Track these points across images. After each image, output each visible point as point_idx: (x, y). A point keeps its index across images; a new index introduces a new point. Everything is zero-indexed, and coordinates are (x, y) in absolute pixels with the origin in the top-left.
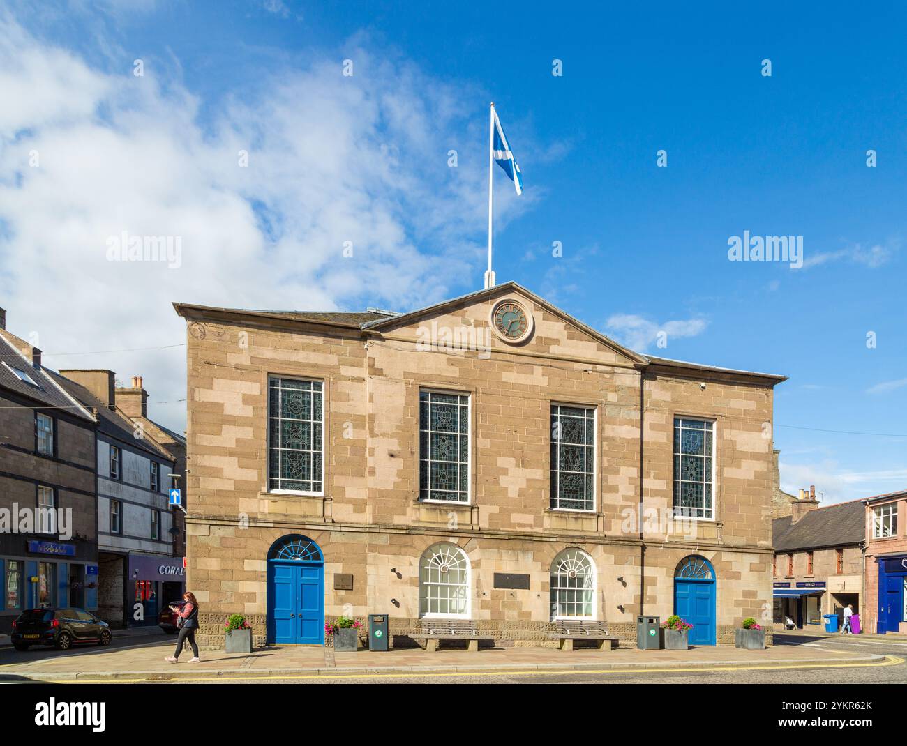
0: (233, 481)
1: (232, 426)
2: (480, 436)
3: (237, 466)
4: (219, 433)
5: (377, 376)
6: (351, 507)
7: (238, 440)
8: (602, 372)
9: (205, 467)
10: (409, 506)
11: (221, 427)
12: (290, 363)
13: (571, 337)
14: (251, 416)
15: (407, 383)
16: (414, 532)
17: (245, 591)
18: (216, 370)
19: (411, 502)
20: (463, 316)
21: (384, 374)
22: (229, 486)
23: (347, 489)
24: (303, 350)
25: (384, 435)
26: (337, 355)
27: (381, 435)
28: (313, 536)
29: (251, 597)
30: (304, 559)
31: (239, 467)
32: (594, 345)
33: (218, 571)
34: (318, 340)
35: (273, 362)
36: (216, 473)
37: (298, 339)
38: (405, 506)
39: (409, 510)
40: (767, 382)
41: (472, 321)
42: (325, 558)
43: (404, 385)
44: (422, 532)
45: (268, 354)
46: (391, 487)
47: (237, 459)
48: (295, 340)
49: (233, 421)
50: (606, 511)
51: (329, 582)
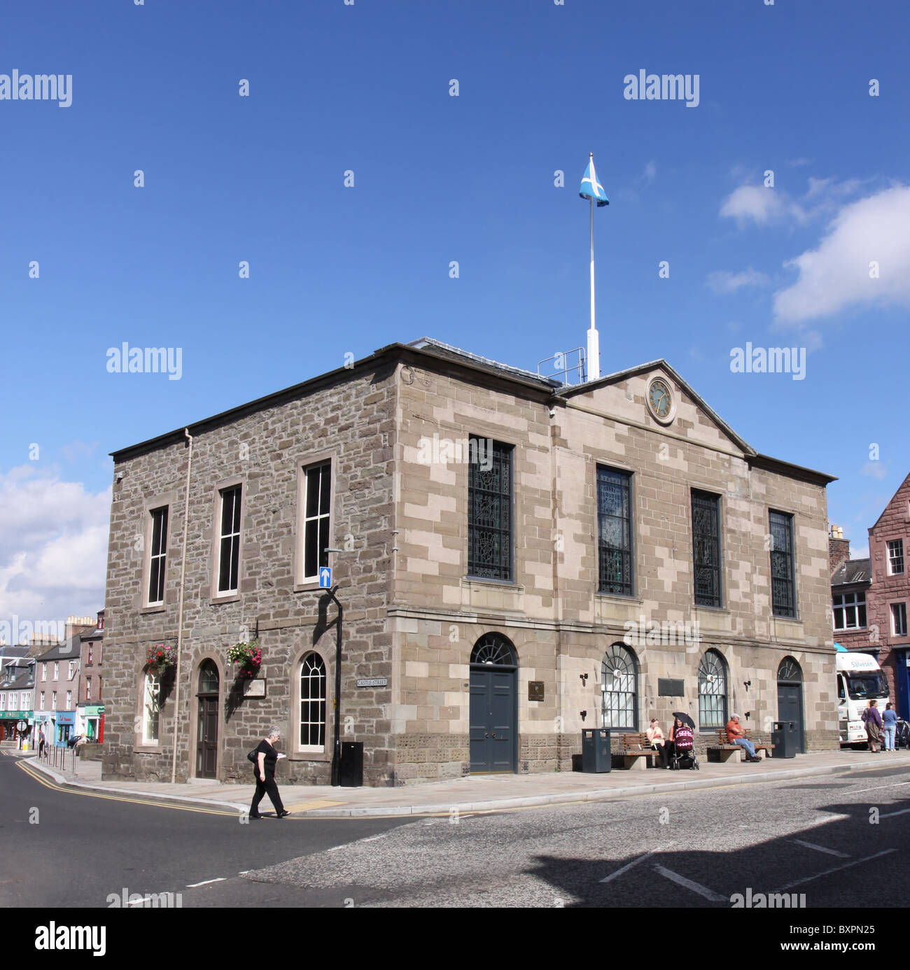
0: (437, 564)
1: (437, 496)
2: (642, 522)
3: (441, 546)
4: (425, 503)
5: (562, 448)
6: (539, 599)
7: (442, 513)
8: (723, 460)
9: (412, 545)
10: (591, 600)
11: (428, 495)
12: (488, 425)
13: (701, 422)
14: (454, 484)
15: (587, 458)
16: (598, 630)
17: (451, 705)
18: (424, 425)
19: (592, 595)
20: (626, 389)
21: (569, 446)
22: (434, 570)
23: (537, 578)
24: (499, 410)
25: (570, 516)
26: (527, 419)
27: (568, 515)
28: (510, 634)
29: (454, 712)
30: (497, 663)
31: (444, 546)
32: (717, 431)
33: (425, 679)
34: (510, 400)
35: (473, 421)
36: (421, 552)
37: (494, 396)
38: (588, 599)
39: (591, 604)
40: (821, 480)
41: (632, 396)
42: (521, 662)
43: (584, 459)
44: (603, 631)
45: (469, 411)
46: (576, 578)
47: (441, 536)
48: (492, 398)
49: (437, 489)
50: (732, 609)
51: (523, 691)
